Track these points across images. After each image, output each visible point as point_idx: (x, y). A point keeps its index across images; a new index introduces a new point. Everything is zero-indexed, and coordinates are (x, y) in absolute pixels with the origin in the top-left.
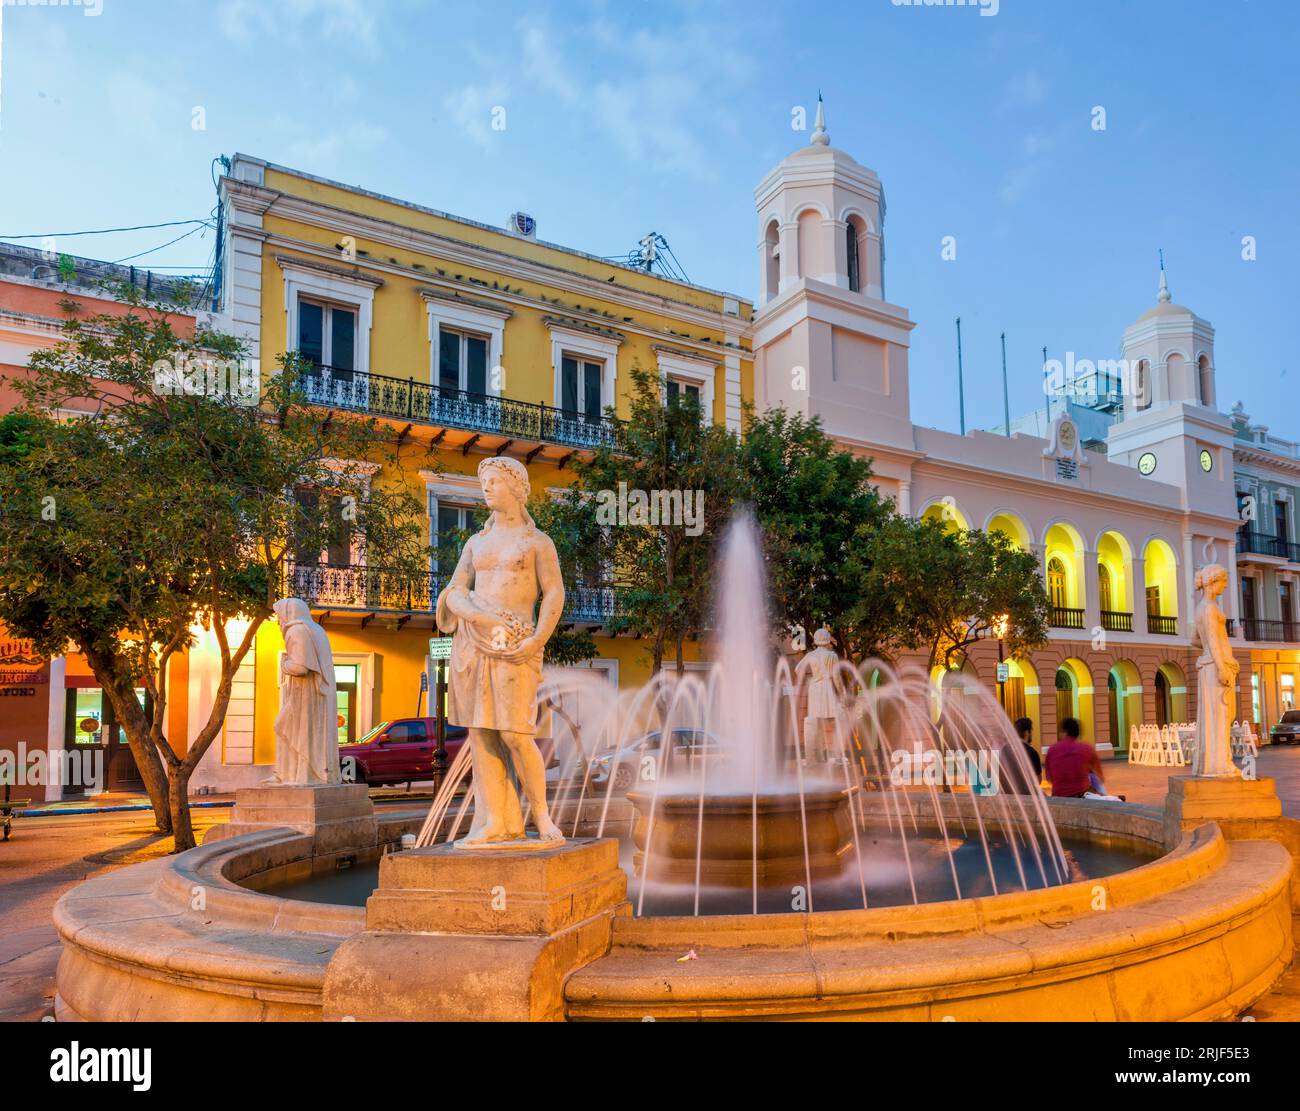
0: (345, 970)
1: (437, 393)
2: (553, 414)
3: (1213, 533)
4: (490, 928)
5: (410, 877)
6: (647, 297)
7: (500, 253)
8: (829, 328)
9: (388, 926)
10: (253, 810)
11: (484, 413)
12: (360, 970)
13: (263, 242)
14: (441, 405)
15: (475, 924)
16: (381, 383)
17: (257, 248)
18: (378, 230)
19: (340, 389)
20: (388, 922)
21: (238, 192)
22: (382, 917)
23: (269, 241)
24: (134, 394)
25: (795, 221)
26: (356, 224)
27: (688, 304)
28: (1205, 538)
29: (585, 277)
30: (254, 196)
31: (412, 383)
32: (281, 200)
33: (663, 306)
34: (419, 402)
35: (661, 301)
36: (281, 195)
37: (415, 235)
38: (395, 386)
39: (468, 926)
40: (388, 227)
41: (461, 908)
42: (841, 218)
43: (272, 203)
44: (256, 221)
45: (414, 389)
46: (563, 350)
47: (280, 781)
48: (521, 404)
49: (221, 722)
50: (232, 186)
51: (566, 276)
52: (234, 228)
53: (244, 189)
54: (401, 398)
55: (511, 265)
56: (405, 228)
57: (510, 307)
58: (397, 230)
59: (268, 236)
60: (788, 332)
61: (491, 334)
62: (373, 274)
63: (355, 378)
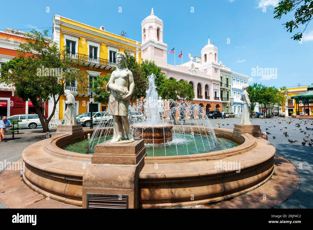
0: (88, 175)
1: (89, 57)
2: (108, 61)
3: (216, 83)
4: (122, 163)
5: (102, 151)
6: (123, 41)
7: (99, 33)
8: (154, 47)
9: (97, 163)
10: (61, 130)
11: (97, 61)
12: (91, 175)
13: (60, 30)
14: (90, 59)
15: (118, 162)
16: (80, 55)
17: (59, 31)
18: (79, 28)
19: (73, 56)
20: (97, 162)
21: (56, 21)
22: (95, 161)
23: (61, 30)
24: (38, 53)
25: (148, 28)
26: (75, 27)
27: (130, 43)
28: (215, 84)
29: (113, 38)
30: (59, 22)
31: (85, 55)
32: (63, 23)
33: (126, 43)
34: (86, 58)
35: (126, 42)
36: (63, 22)
37: (85, 29)
38: (82, 55)
39: (116, 163)
40: (81, 28)
41: (114, 158)
42: (156, 28)
43: (62, 23)
44: (59, 26)
45: (85, 56)
46: (110, 50)
47: (66, 124)
48: (103, 59)
49: (54, 113)
50: (55, 20)
51: (110, 37)
52: (56, 28)
53: (57, 21)
54: (83, 58)
55: (101, 35)
56: (83, 28)
57: (101, 43)
58: (82, 28)
59: (61, 29)
60: (147, 48)
61: (98, 47)
62: (78, 36)
63: (75, 54)
